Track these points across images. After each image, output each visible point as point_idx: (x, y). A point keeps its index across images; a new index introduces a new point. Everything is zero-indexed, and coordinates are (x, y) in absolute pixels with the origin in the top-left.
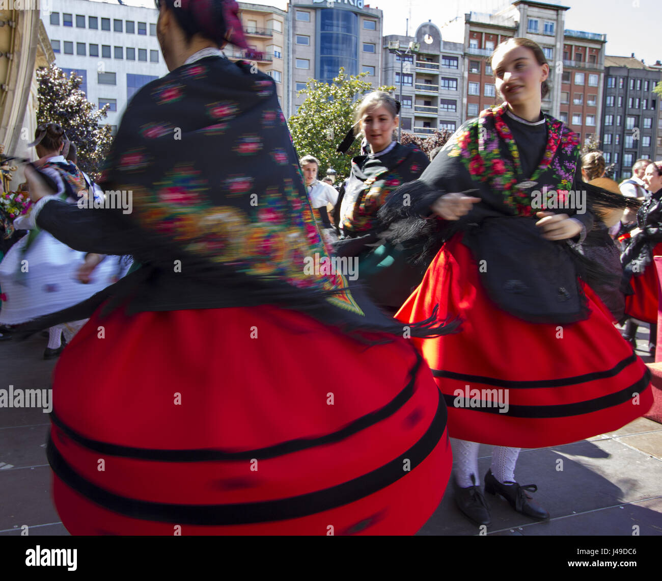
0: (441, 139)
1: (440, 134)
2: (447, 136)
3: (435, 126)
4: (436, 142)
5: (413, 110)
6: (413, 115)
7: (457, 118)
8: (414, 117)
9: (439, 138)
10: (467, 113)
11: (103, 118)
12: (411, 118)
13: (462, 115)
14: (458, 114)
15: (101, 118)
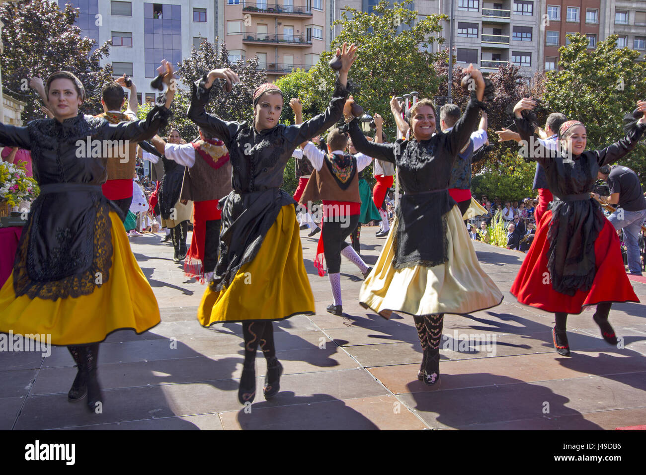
0: (507, 76)
1: (506, 70)
2: (513, 72)
3: (507, 59)
4: (501, 80)
5: (479, 40)
6: (479, 45)
7: (534, 48)
8: (480, 48)
9: (504, 75)
10: (545, 43)
11: (104, 57)
12: (477, 50)
13: (539, 44)
14: (534, 43)
15: (101, 57)
